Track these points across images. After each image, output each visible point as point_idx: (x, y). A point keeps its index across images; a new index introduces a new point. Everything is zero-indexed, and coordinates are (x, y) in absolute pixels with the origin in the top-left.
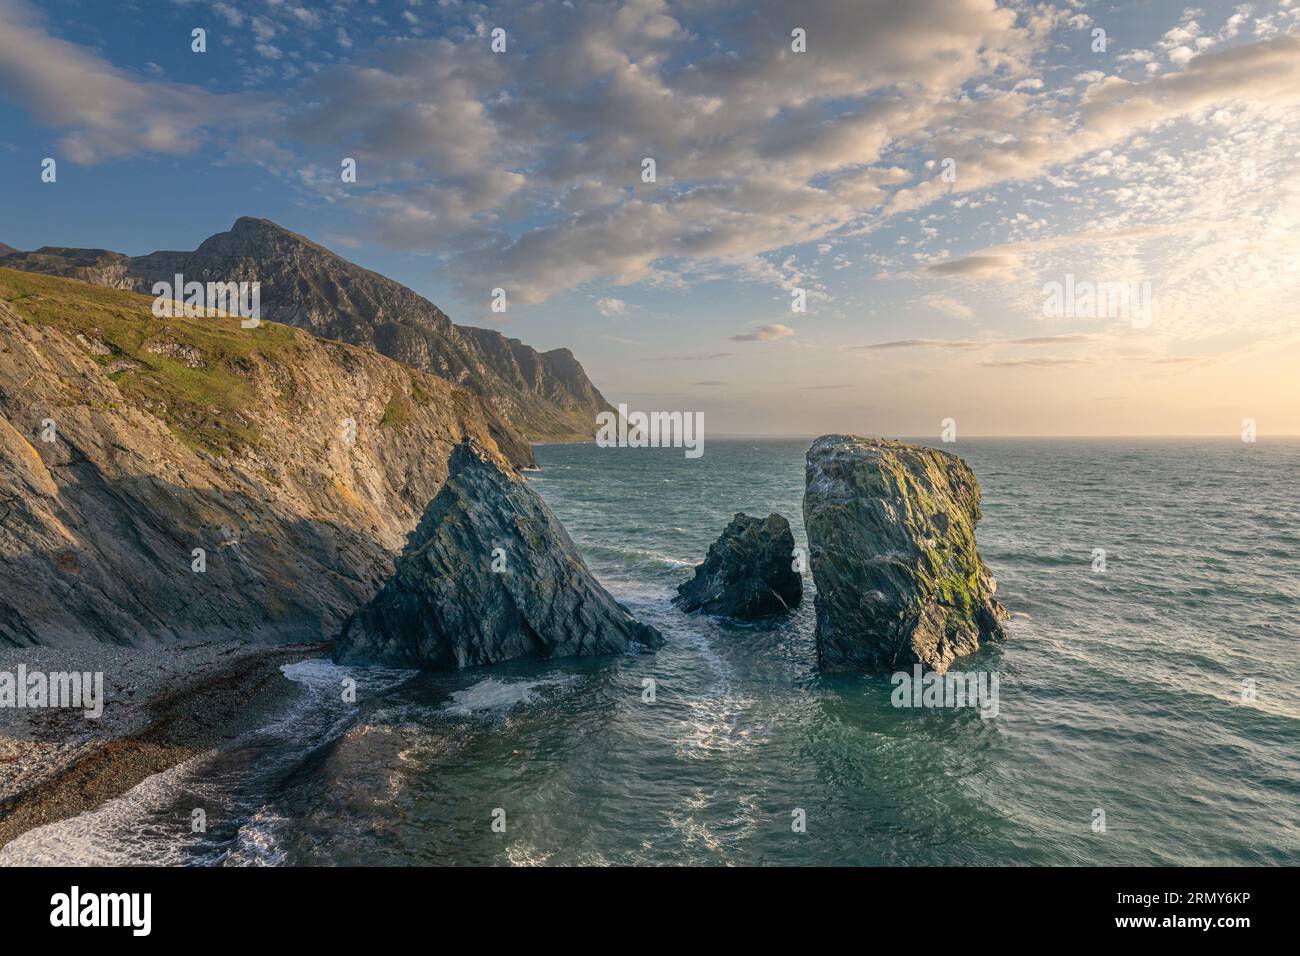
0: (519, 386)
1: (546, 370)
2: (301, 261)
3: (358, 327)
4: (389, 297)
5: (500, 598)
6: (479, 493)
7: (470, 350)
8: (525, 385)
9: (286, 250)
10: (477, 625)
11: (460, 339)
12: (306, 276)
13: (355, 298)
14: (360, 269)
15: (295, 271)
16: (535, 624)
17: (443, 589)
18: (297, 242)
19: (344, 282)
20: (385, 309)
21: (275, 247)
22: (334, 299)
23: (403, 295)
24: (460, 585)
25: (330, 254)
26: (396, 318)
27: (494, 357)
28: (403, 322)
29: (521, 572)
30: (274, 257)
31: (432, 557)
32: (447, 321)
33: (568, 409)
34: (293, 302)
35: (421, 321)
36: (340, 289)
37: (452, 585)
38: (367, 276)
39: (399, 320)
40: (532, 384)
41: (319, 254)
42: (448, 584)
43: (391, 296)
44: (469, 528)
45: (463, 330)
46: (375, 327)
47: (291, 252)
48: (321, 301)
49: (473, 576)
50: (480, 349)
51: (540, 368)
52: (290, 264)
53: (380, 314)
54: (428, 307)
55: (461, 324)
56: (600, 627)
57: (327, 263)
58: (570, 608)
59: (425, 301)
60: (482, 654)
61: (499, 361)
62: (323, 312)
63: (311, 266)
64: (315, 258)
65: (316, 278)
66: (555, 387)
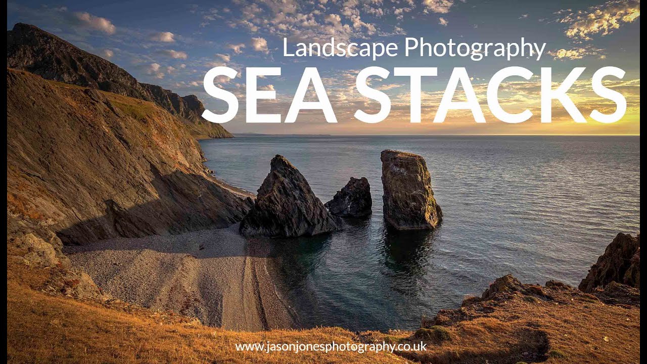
0: (172, 113)
1: (185, 105)
2: (55, 48)
3: (90, 83)
4: (104, 68)
5: (297, 211)
6: (286, 175)
7: (147, 94)
8: (175, 112)
9: (46, 42)
10: (291, 220)
11: (142, 90)
12: (59, 56)
13: (87, 67)
14: (88, 54)
15: (53, 53)
16: (309, 219)
17: (278, 209)
18: (52, 38)
19: (80, 60)
20: (103, 74)
21: (39, 40)
22: (76, 69)
23: (112, 67)
24: (283, 206)
25: (70, 45)
26: (109, 79)
27: (159, 98)
28: (113, 81)
29: (302, 202)
30: (39, 46)
31: (273, 198)
32: (135, 81)
33: (196, 123)
34: (53, 69)
35: (122, 80)
36: (78, 63)
37: (280, 207)
38: (92, 57)
39: (111, 80)
40: (178, 112)
41: (64, 44)
42: (279, 208)
43: (105, 68)
44: (284, 188)
45: (142, 85)
46: (98, 83)
47: (49, 43)
48: (68, 69)
49: (287, 203)
50: (152, 95)
51: (182, 104)
52: (49, 49)
53: (101, 76)
54: (125, 74)
55: (141, 82)
56: (327, 219)
57: (69, 50)
58: (318, 213)
59: (123, 71)
60: (294, 230)
61: (162, 100)
62: (70, 74)
63: (61, 51)
64: (63, 47)
65: (64, 57)
66: (190, 113)
